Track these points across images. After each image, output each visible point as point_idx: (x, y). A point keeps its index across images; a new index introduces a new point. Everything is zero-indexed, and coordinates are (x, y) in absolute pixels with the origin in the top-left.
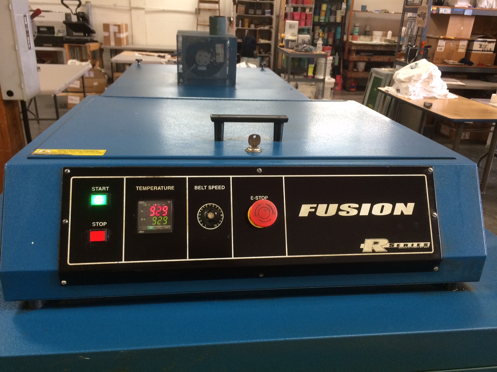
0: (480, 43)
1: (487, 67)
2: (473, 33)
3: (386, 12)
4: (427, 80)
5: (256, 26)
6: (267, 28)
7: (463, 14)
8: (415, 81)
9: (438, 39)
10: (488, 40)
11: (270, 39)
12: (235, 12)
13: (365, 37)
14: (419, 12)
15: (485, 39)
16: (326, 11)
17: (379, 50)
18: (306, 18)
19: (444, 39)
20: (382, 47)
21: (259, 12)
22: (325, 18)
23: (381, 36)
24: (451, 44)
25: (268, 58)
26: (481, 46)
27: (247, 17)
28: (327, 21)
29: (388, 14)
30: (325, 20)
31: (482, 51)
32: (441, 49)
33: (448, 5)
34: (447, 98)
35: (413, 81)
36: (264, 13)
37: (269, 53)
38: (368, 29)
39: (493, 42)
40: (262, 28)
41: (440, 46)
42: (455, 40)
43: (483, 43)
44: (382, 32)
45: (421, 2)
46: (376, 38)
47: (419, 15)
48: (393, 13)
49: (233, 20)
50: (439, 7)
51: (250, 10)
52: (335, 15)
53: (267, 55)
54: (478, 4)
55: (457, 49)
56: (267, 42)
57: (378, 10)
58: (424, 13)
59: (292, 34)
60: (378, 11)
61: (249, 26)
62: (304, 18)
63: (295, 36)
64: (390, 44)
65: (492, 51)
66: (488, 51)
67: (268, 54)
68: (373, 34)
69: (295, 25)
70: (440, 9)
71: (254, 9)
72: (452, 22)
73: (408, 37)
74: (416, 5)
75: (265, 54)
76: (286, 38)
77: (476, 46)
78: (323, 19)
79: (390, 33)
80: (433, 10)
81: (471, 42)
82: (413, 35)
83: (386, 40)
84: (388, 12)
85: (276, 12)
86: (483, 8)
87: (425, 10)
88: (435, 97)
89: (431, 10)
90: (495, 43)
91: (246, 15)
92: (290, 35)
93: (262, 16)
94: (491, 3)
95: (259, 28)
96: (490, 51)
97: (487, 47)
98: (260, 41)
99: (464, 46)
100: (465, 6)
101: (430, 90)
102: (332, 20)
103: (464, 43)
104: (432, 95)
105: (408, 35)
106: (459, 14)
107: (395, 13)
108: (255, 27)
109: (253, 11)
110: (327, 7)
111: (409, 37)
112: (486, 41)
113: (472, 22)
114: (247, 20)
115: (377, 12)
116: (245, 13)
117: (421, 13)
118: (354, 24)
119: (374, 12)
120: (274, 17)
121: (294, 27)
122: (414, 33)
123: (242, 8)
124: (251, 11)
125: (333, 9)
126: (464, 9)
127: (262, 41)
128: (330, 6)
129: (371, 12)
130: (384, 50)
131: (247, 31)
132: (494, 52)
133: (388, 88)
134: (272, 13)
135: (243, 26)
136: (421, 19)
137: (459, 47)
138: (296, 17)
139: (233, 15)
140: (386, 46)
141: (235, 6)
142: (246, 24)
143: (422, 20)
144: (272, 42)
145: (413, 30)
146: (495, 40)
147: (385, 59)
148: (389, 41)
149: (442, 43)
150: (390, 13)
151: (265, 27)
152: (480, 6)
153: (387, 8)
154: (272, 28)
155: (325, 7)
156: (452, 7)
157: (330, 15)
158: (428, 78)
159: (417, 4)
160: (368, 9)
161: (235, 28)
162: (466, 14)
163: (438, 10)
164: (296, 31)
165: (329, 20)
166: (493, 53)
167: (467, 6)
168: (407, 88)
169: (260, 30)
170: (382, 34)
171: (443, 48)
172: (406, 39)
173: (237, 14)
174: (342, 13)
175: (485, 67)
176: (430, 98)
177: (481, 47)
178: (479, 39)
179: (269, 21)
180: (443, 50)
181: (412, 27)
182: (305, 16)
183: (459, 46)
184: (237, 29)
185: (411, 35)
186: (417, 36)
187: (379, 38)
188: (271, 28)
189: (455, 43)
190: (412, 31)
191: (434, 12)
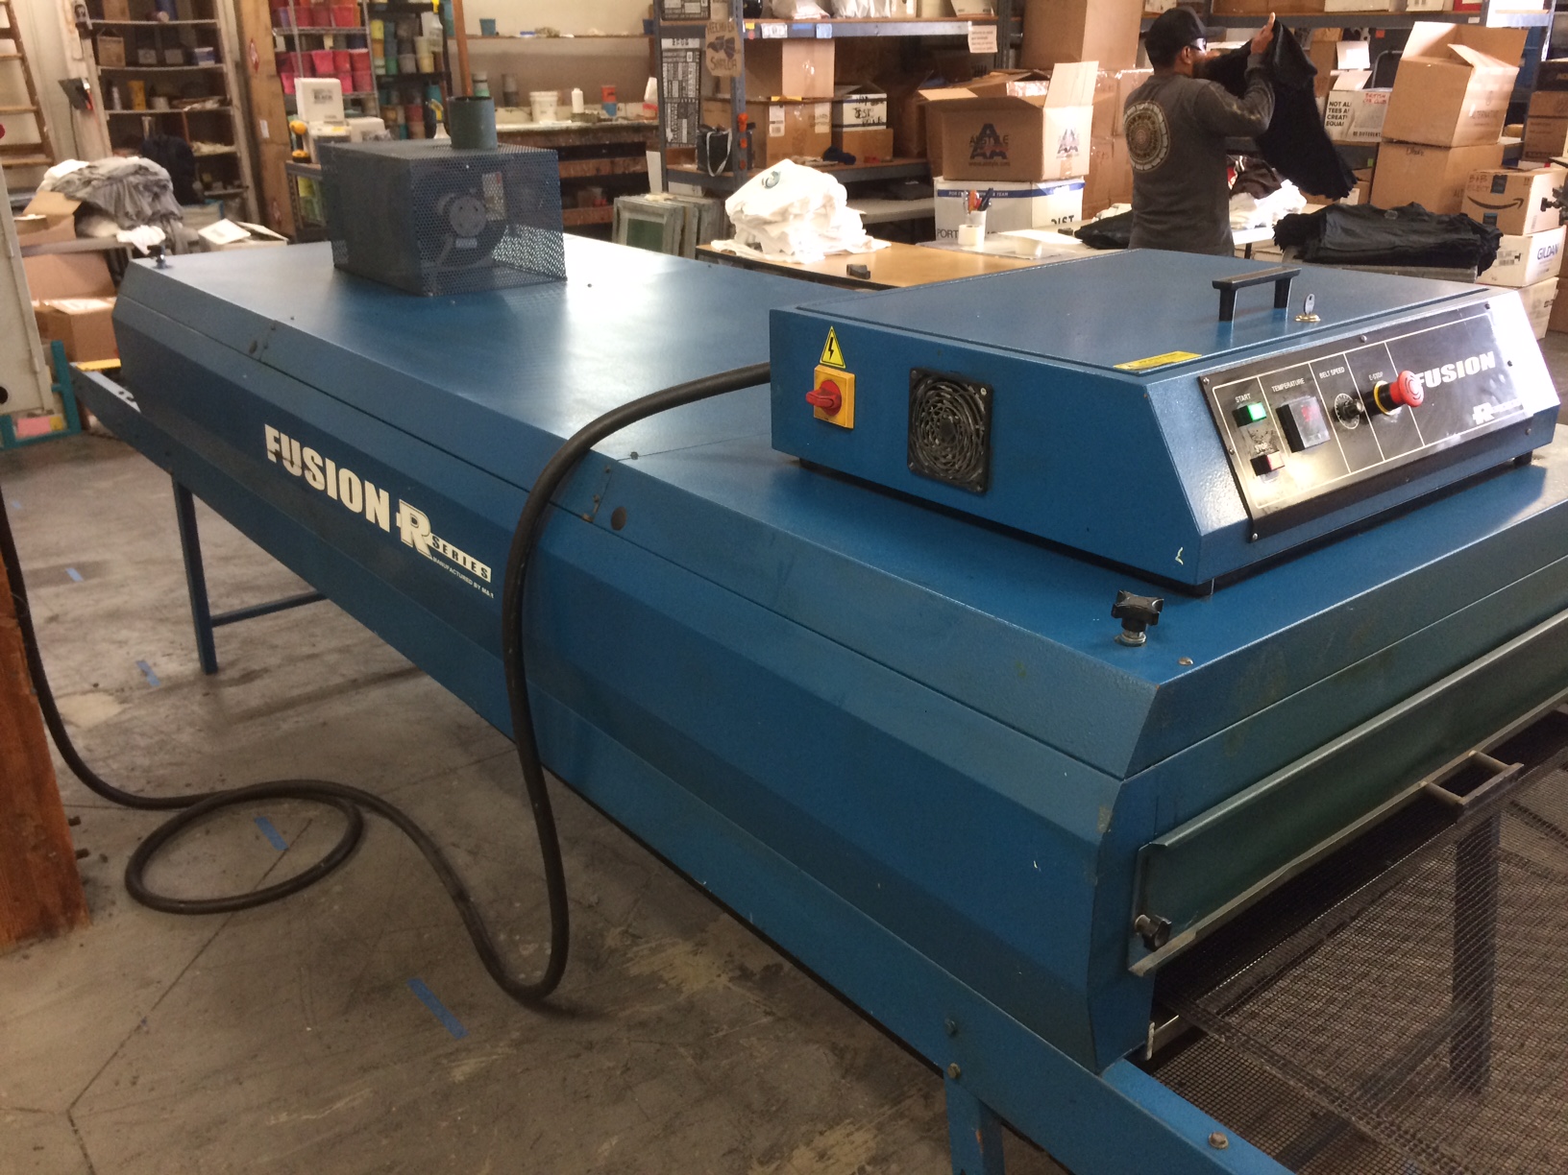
0: (855, 105)
1: (884, 164)
2: (838, 83)
3: (554, 36)
4: (823, 211)
5: (175, 102)
6: (211, 105)
7: (811, 35)
8: (796, 216)
9: (768, 104)
10: (871, 96)
11: (228, 140)
12: (92, 61)
13: (511, 111)
14: (710, 38)
15: (864, 96)
16: (385, 42)
17: (563, 145)
18: (353, 68)
19: (782, 103)
20: (572, 136)
21: (174, 56)
22: (386, 61)
23: (555, 104)
24: (797, 113)
25: (237, 200)
26: (858, 111)
27: (137, 76)
28: (393, 70)
29: (556, 40)
30: (386, 67)
31: (864, 125)
32: (778, 130)
33: (773, 16)
34: (871, 251)
35: (791, 217)
36: (190, 59)
37: (237, 183)
38: (511, 87)
39: (880, 100)
40: (197, 106)
41: (773, 122)
42: (805, 103)
43: (862, 106)
44: (555, 93)
45: (706, 10)
46: (543, 112)
47: (712, 46)
48: (572, 36)
49: (91, 89)
50: (759, 21)
51: (141, 52)
52: (414, 51)
53: (230, 191)
54: (838, 10)
55: (813, 125)
56: (221, 149)
57: (529, 30)
58: (726, 38)
59: (328, 120)
60: (531, 33)
61: (149, 105)
62: (348, 66)
63: (339, 123)
64: (589, 125)
65: (883, 124)
66: (874, 124)
67: (234, 187)
68: (532, 99)
69: (330, 91)
70: (763, 25)
71: (152, 46)
72: (790, 56)
73: (676, 105)
74: (692, 19)
75: (225, 188)
76: (314, 132)
77: (849, 114)
78: (383, 67)
79: (577, 94)
80: (747, 30)
81: (837, 104)
82: (688, 98)
83: (574, 117)
84: (556, 36)
85: (231, 51)
86: (850, 18)
87: (730, 31)
88: (846, 251)
89: (744, 31)
90: (885, 103)
91: (131, 68)
92: (322, 122)
93: (186, 68)
94: (867, 6)
95: (186, 109)
96: (878, 124)
97: (871, 114)
98: (199, 149)
99: (824, 116)
100: (815, 17)
101: (833, 235)
102: (409, 67)
103: (823, 110)
104: (839, 247)
105: (672, 98)
106: (805, 38)
107: (576, 37)
108: (171, 106)
109: (153, 53)
110: (385, 27)
111: (679, 104)
112: (866, 100)
113: (828, 55)
114: (137, 86)
115: (527, 36)
116: (128, 64)
117: (717, 38)
118: (473, 75)
119: (519, 36)
120: (228, 68)
121: (330, 97)
122: (692, 94)
123: (114, 47)
124: (147, 56)
125: (403, 32)
126: (814, 24)
127: (206, 149)
128: (391, 26)
129: (512, 37)
130: (578, 143)
131: (146, 121)
132: (888, 124)
133: (726, 245)
134: (218, 56)
135: (127, 104)
136: (722, 55)
137: (816, 121)
138: (323, 66)
139: (85, 71)
140: (581, 132)
141: (88, 43)
142: (139, 98)
143: (727, 59)
144: (241, 148)
145: (684, 85)
146: (884, 96)
147: (586, 169)
148: (582, 116)
149: (776, 114)
150: (563, 37)
151: (204, 101)
152: (845, 14)
153: (555, 25)
154: (230, 103)
155: (380, 29)
156: (788, 19)
157: (399, 52)
158: (824, 206)
159: (696, 16)
160: (501, 28)
161: (102, 115)
162: (819, 35)
163: (758, 29)
164: (337, 107)
165: (399, 66)
166: (887, 127)
167: (818, 17)
168: (783, 237)
169: (193, 116)
170: (555, 99)
171: (782, 127)
172: (669, 111)
173: (100, 68)
174: (433, 43)
175: (880, 164)
176: (836, 255)
177: (858, 117)
178: (855, 97)
179: (214, 83)
180: (782, 133)
181: (680, 78)
182: (348, 60)
183: (814, 117)
184: (111, 116)
185: (681, 97)
186: (699, 99)
187: (551, 111)
188: (226, 102)
189: (807, 110)
190: (682, 89)
191: (752, 36)
